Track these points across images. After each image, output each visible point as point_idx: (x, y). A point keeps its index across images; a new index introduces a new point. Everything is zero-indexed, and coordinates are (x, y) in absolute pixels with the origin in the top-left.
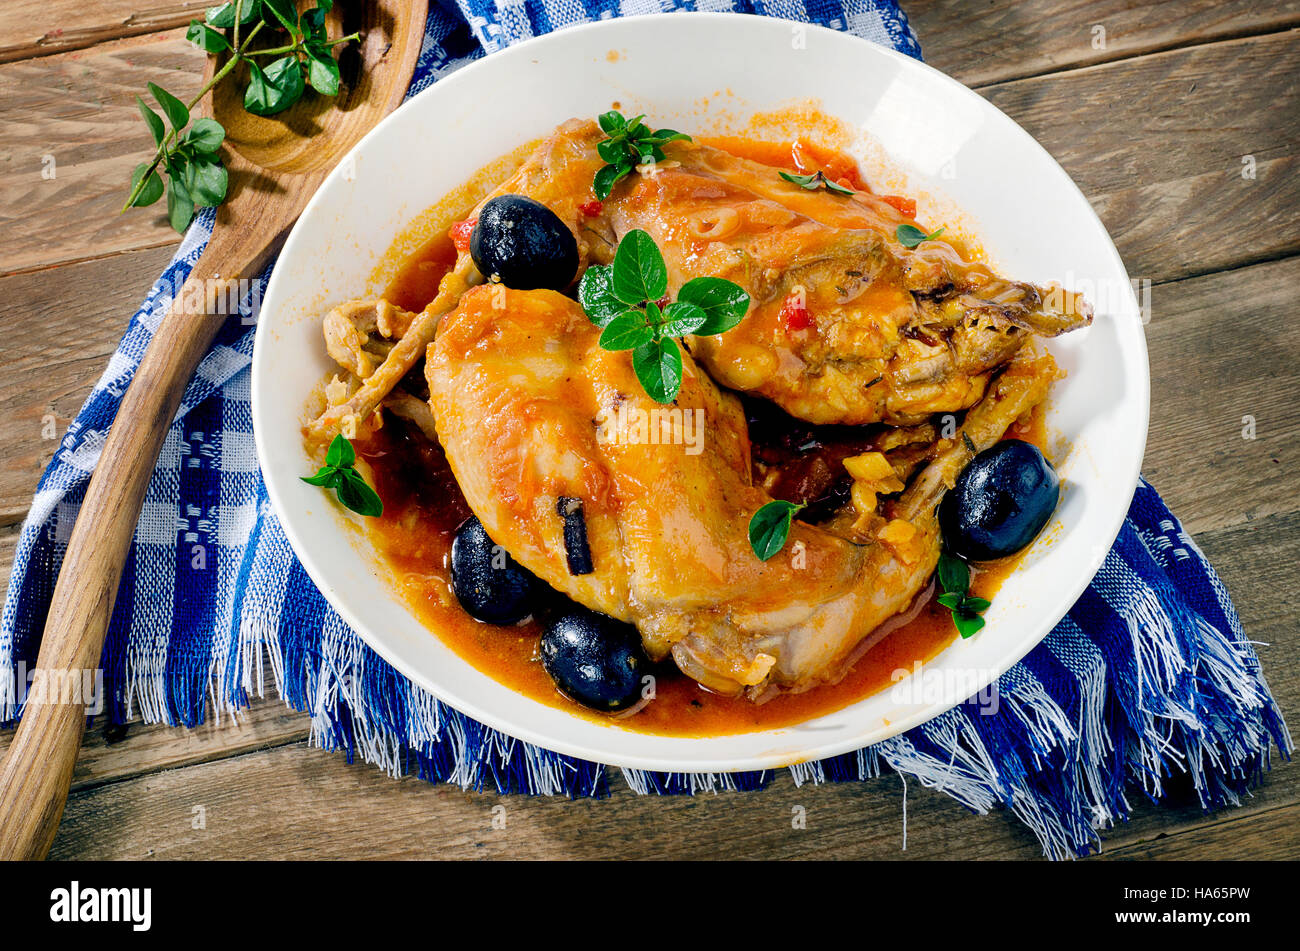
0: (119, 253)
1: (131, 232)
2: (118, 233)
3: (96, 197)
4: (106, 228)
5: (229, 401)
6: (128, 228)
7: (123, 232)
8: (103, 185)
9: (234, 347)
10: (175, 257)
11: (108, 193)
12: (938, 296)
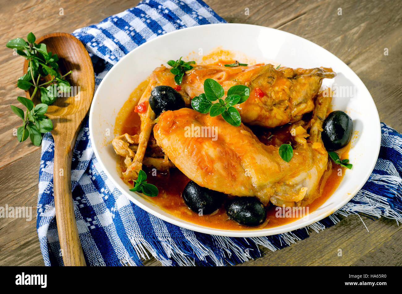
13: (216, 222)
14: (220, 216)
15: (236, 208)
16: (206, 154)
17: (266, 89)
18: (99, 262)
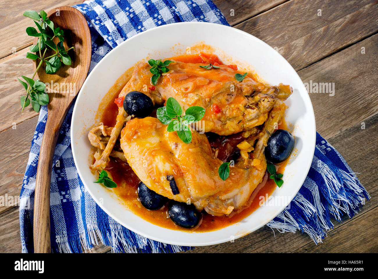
0: (22, 122)
1: (24, 115)
2: (20, 116)
3: (11, 106)
4: (17, 115)
5: (64, 159)
6: (23, 114)
7: (22, 115)
8: (12, 102)
9: (62, 144)
10: (38, 121)
11: (14, 104)
12: (252, 95)
13: (158, 219)
14: (163, 213)
15: (176, 210)
16: (157, 167)
17: (224, 106)
18: (63, 234)
